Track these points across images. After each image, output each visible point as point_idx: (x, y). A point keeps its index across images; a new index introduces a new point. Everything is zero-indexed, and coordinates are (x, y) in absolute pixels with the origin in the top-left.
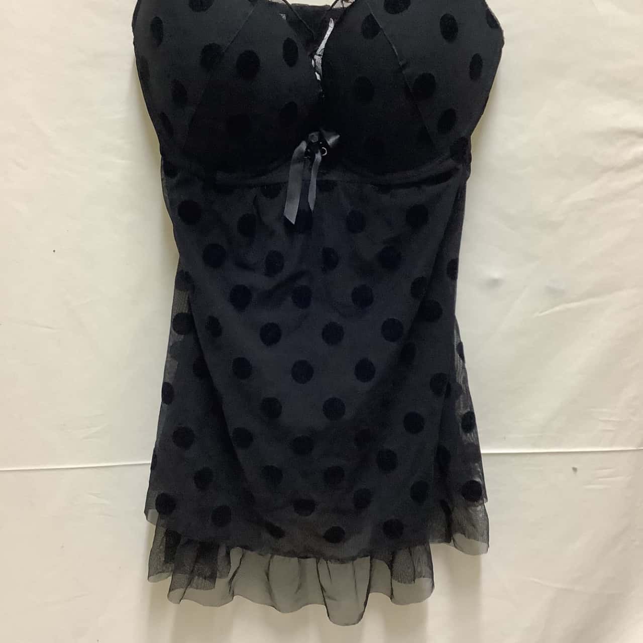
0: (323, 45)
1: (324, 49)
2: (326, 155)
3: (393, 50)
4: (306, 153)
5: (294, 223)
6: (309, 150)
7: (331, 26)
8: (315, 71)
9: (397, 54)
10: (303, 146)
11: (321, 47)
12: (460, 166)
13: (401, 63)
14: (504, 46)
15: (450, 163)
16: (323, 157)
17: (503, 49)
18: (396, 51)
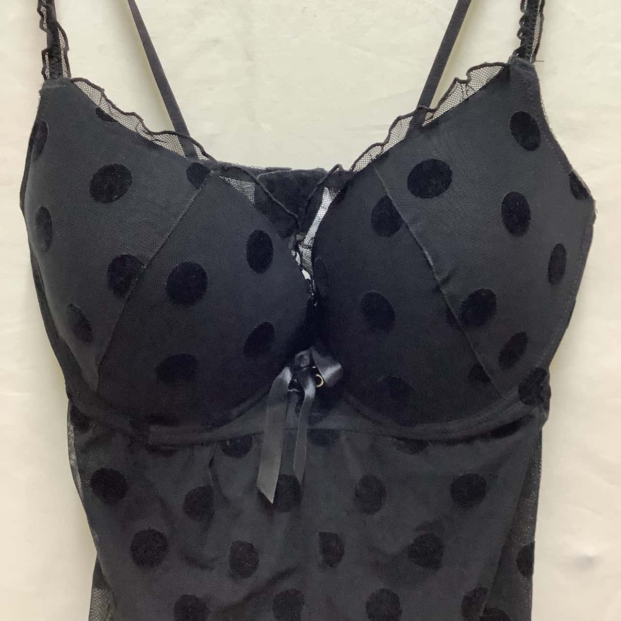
0: (313, 230)
1: (315, 238)
2: (322, 386)
3: (425, 257)
4: (292, 384)
5: (272, 501)
6: (295, 380)
7: (327, 200)
8: (302, 267)
9: (431, 263)
10: (287, 375)
11: (309, 232)
12: (535, 411)
13: (439, 279)
14: (596, 221)
15: (519, 408)
16: (317, 389)
17: (595, 226)
18: (429, 259)
